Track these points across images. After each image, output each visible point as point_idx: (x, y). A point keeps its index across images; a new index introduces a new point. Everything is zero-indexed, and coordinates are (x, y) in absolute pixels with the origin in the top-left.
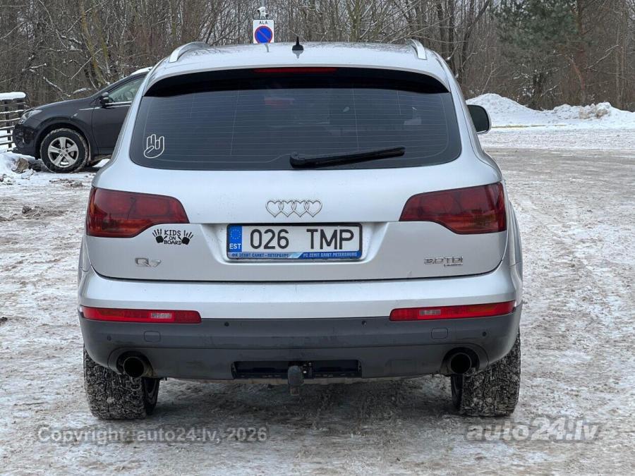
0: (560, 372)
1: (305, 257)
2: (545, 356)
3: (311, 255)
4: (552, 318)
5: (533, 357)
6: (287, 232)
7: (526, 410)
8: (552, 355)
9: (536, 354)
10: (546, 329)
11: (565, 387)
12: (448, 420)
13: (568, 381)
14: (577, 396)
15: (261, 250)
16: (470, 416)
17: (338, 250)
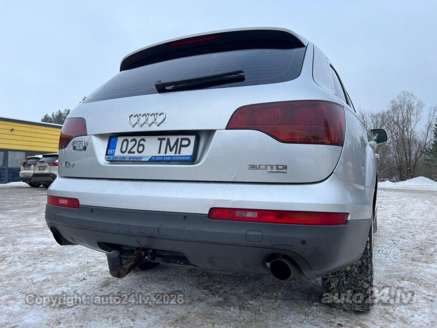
0: (423, 278)
1: (153, 160)
2: (416, 266)
3: (157, 159)
4: (427, 244)
5: (407, 266)
6: (144, 140)
7: (384, 309)
8: (421, 266)
9: (409, 264)
10: (421, 249)
11: (425, 291)
12: (315, 308)
13: (428, 287)
14: (432, 301)
15: (126, 154)
16: (334, 307)
17: (177, 154)
